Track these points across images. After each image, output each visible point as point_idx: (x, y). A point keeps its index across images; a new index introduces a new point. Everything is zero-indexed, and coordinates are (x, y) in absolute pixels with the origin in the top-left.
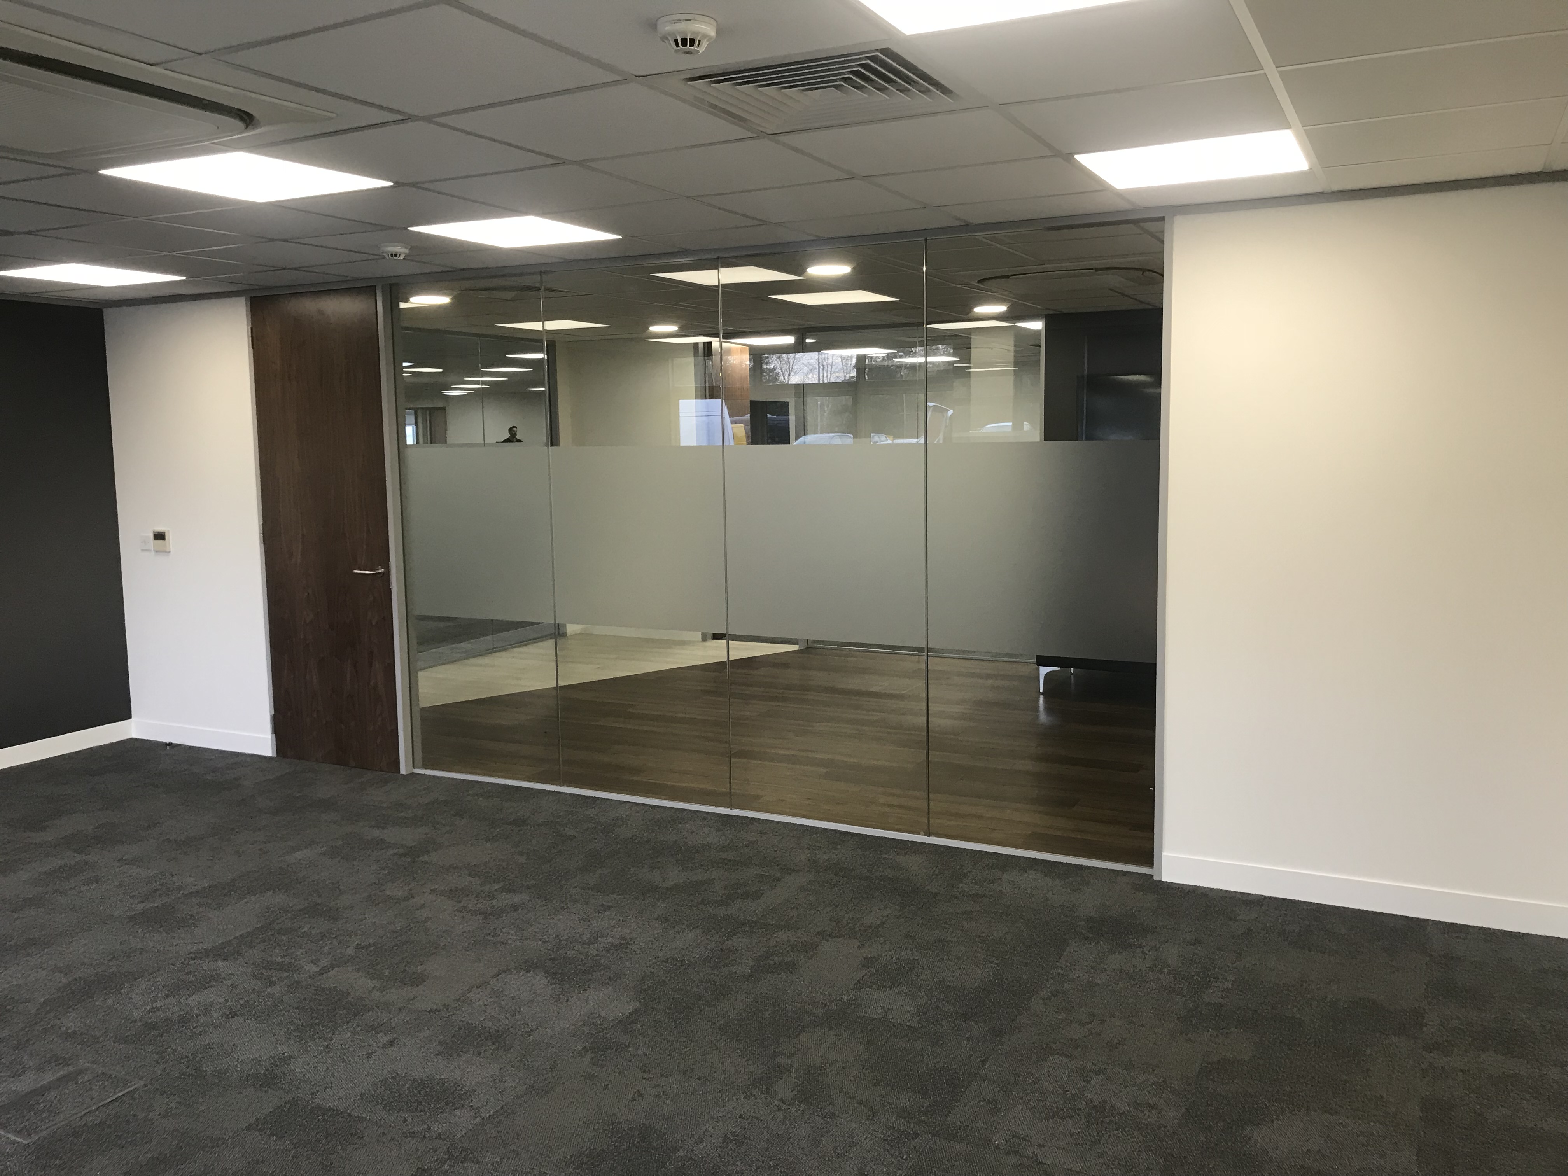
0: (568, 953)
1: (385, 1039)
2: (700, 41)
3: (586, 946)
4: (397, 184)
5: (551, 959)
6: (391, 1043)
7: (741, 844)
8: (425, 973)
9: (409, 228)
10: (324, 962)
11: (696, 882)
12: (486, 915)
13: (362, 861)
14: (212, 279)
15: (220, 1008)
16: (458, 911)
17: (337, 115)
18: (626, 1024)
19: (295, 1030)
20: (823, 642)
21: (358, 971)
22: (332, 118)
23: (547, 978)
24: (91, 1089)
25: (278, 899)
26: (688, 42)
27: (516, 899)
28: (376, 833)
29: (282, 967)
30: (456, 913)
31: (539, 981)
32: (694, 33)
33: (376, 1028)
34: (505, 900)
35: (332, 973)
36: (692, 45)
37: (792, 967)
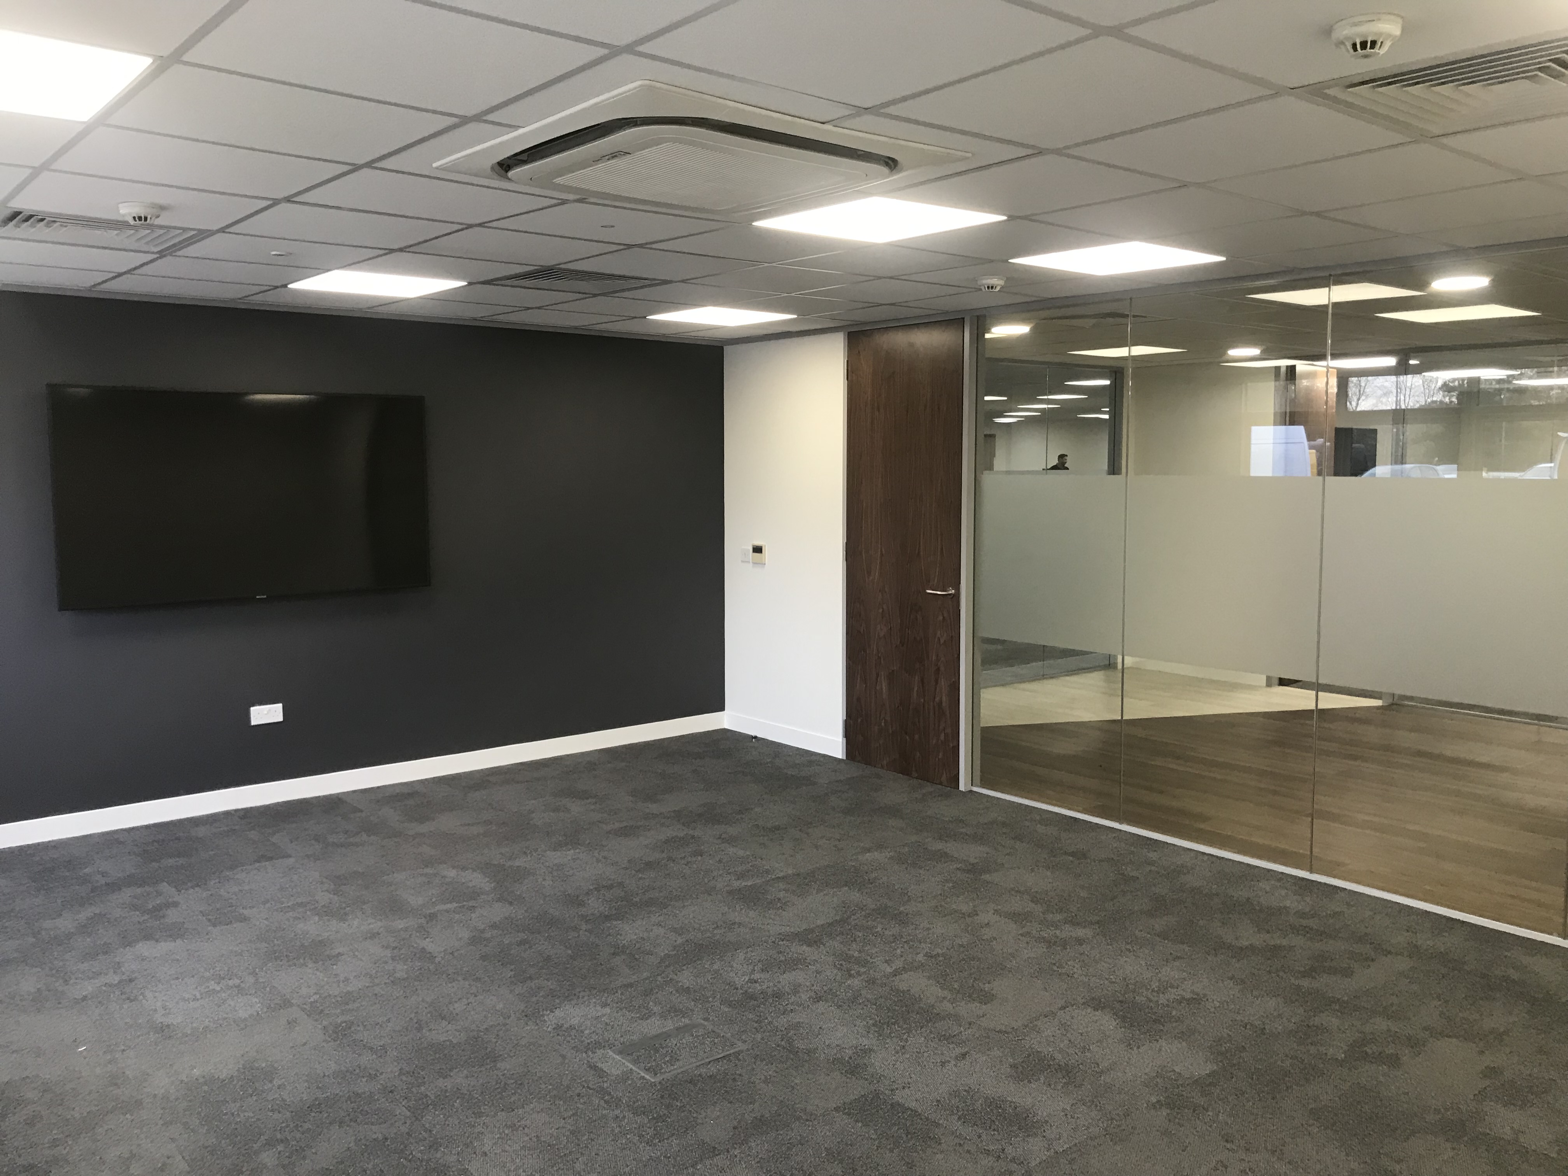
0: (1137, 998)
1: (959, 1051)
2: (1382, 43)
3: (1155, 994)
4: (1011, 218)
5: (1120, 1001)
6: (964, 1056)
7: (1324, 914)
8: (992, 992)
9: (1010, 261)
10: (898, 964)
11: (1274, 946)
12: (1050, 943)
13: (928, 870)
14: (819, 317)
15: (807, 991)
16: (1022, 935)
17: (973, 154)
18: (1203, 1085)
19: (874, 1025)
20: (1411, 698)
21: (929, 978)
22: (967, 158)
23: (1115, 1020)
24: (704, 1043)
25: (855, 896)
26: (1367, 45)
27: (1080, 932)
28: (939, 846)
29: (858, 961)
30: (1020, 937)
31: (1107, 1022)
32: (1376, 34)
33: (947, 1038)
34: (1068, 932)
35: (905, 976)
36: (1372, 47)
37: (1394, 1061)
